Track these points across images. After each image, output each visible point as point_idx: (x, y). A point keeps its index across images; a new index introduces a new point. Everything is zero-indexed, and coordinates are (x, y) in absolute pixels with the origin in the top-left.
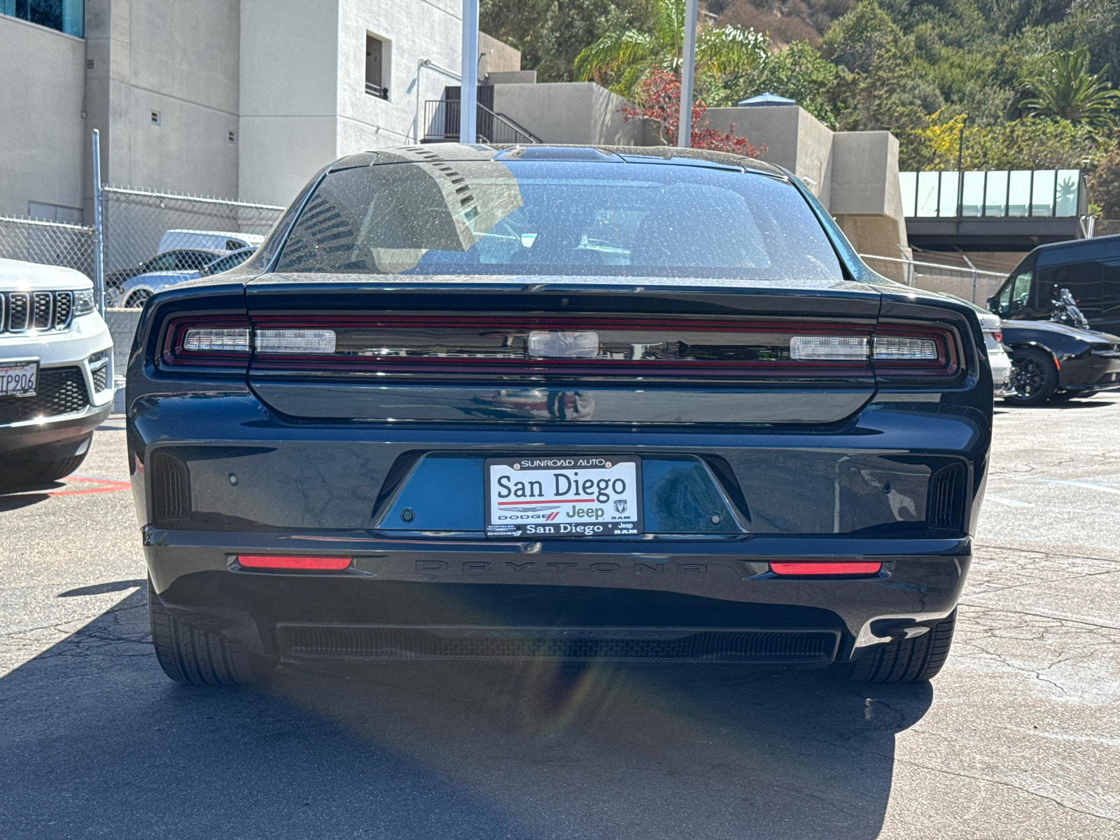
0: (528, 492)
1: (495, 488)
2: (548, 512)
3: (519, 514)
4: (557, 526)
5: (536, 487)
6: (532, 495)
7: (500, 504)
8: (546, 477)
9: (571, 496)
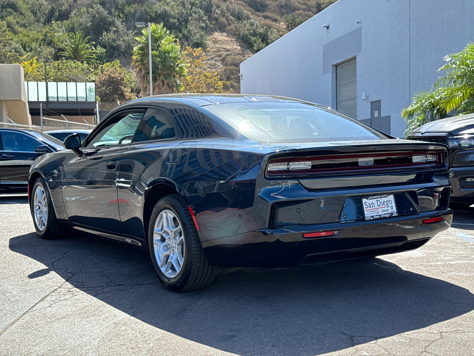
0: (371, 206)
1: (364, 206)
2: (377, 211)
3: (371, 213)
4: (380, 215)
5: (373, 204)
7: (366, 210)
8: (374, 201)
9: (381, 206)
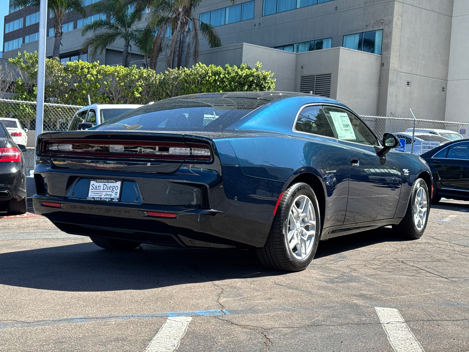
0: (97, 189)
1: (91, 187)
2: (100, 194)
3: (95, 194)
4: (101, 198)
5: (99, 187)
6: (98, 189)
7: (91, 191)
8: (101, 184)
9: (106, 190)
